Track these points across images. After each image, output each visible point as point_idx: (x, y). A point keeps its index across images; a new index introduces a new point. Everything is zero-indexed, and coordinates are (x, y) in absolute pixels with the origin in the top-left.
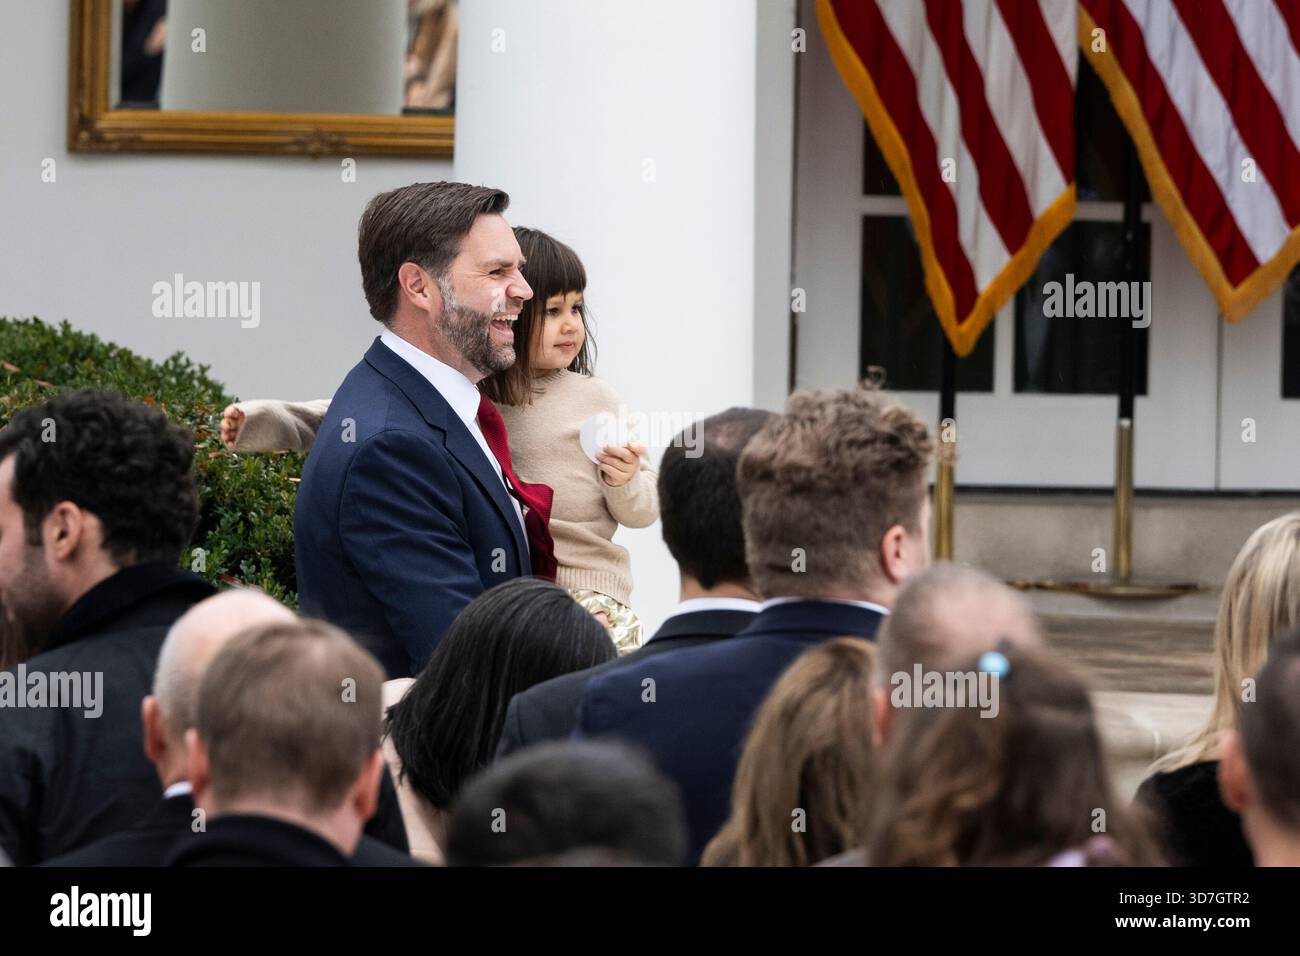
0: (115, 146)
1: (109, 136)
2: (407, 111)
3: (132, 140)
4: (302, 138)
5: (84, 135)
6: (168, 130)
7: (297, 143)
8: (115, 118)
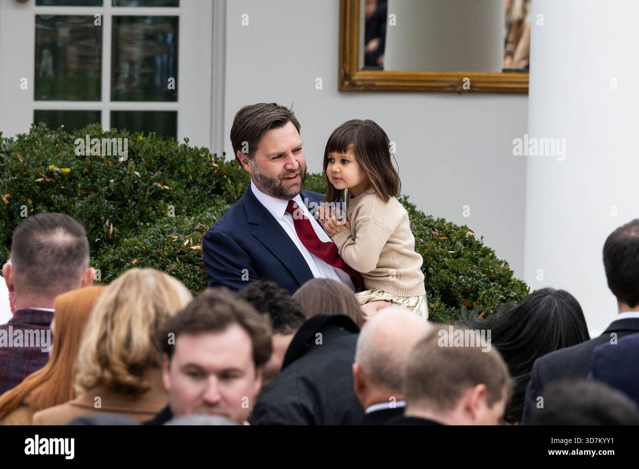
0: (361, 88)
1: (359, 83)
2: (505, 71)
3: (370, 85)
4: (453, 84)
5: (347, 83)
6: (388, 80)
7: (451, 86)
8: (361, 75)
